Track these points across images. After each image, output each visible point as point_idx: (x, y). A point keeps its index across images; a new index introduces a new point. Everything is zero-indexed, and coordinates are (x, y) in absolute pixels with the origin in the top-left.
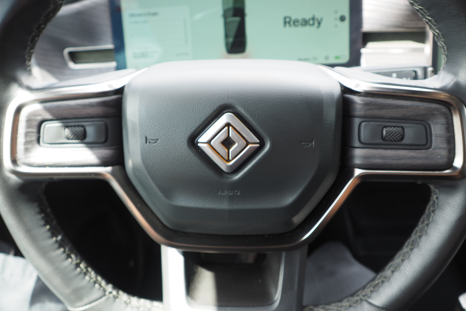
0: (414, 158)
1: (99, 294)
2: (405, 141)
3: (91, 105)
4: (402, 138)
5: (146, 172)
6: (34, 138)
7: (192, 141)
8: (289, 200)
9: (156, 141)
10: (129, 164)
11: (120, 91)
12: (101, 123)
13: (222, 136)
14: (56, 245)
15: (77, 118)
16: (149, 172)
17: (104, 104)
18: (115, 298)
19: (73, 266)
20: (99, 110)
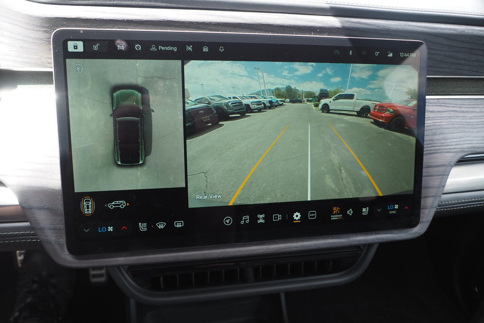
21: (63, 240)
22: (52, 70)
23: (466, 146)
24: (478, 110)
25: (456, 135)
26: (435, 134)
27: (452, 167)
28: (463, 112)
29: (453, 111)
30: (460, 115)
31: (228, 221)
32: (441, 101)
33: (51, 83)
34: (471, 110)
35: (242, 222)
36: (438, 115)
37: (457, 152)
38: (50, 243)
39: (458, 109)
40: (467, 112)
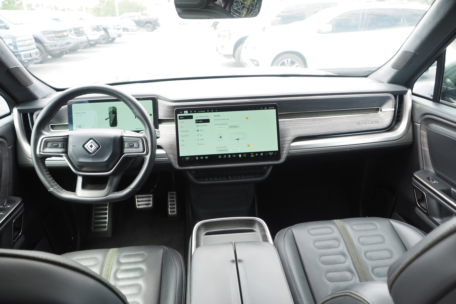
0: (135, 150)
1: (58, 187)
2: (134, 147)
3: (61, 139)
4: (133, 146)
5: (72, 153)
6: (45, 146)
7: (83, 146)
8: (106, 159)
9: (75, 146)
10: (69, 153)
11: (68, 136)
12: (62, 143)
13: (90, 145)
14: (48, 174)
15: (57, 142)
16: (73, 153)
17: (64, 138)
18: (62, 189)
19: (51, 180)
20: (62, 140)
21: (177, 162)
22: (175, 118)
23: (297, 134)
24: (305, 123)
25: (294, 131)
26: (286, 131)
27: (291, 143)
28: (298, 124)
29: (295, 123)
30: (297, 124)
31: (220, 157)
32: (290, 121)
33: (174, 121)
34: (302, 123)
35: (224, 157)
36: (289, 125)
37: (293, 136)
38: (173, 162)
39: (296, 123)
40: (300, 123)
